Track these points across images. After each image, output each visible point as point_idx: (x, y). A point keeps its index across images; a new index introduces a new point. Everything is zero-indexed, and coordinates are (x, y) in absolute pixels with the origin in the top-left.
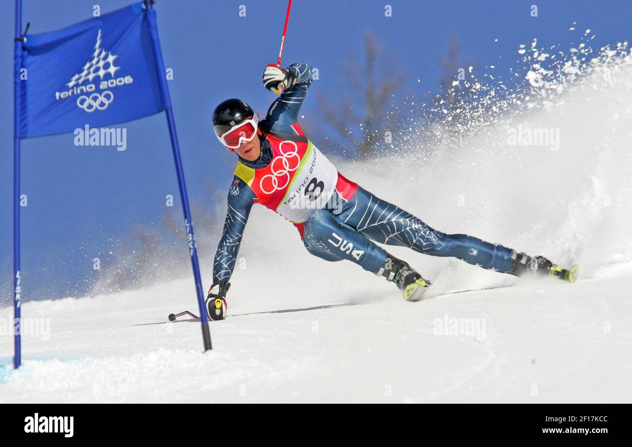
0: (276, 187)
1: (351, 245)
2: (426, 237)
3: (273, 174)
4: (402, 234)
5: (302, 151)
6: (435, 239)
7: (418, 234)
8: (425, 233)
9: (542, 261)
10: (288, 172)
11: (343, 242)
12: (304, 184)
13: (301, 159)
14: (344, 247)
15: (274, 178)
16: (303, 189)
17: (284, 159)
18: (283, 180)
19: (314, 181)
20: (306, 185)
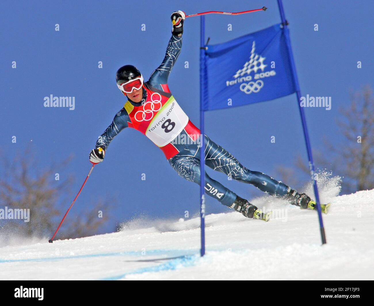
0: (144, 119)
1: (216, 190)
2: (237, 171)
3: (144, 111)
4: (223, 168)
5: (164, 102)
6: (243, 173)
7: (233, 169)
8: (237, 169)
9: (304, 197)
10: (153, 111)
11: (212, 188)
12: (162, 121)
13: (162, 106)
14: (212, 191)
15: (144, 113)
16: (161, 124)
17: (152, 104)
18: (149, 116)
19: (169, 121)
20: (163, 122)
